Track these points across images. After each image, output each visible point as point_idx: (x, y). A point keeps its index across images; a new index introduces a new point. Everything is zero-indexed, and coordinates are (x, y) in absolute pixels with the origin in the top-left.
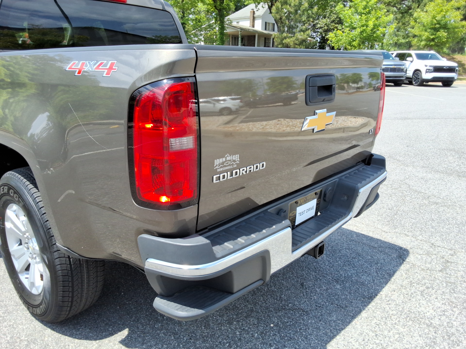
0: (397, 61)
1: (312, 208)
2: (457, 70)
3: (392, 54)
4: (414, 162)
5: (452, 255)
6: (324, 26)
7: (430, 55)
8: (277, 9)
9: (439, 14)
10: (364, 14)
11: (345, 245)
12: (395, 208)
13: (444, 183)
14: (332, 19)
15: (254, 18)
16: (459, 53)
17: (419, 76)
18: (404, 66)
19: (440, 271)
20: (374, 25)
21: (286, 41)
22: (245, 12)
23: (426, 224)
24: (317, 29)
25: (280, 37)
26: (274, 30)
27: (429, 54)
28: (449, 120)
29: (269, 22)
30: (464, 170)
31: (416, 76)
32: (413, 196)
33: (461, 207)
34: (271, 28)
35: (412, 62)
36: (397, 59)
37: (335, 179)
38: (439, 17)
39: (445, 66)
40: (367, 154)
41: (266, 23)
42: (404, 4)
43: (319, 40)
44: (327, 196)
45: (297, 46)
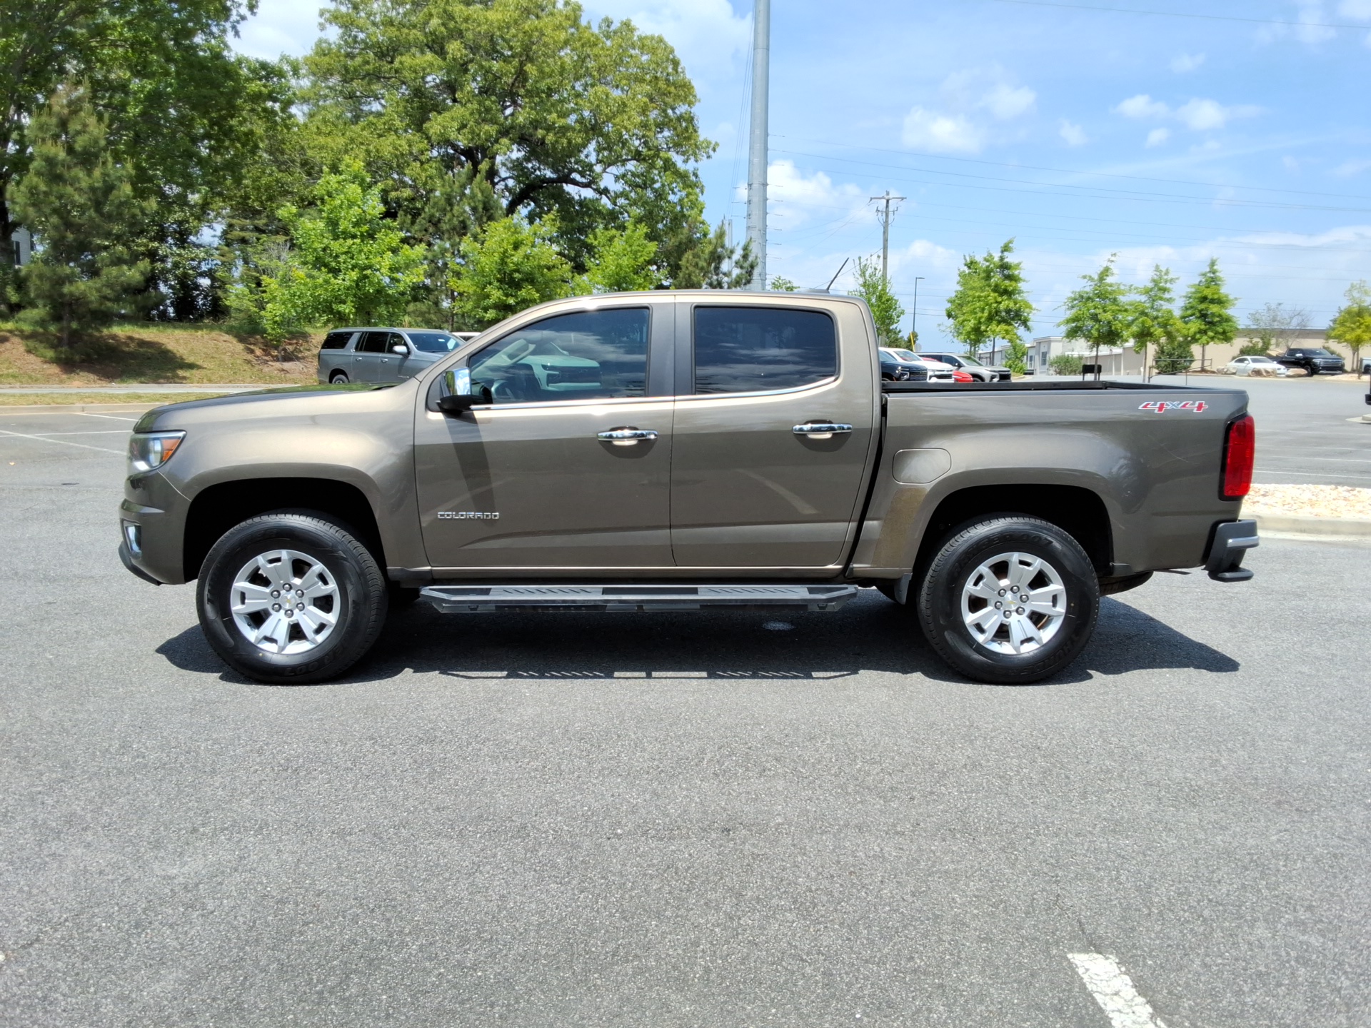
21: (72, 288)
45: (109, 304)
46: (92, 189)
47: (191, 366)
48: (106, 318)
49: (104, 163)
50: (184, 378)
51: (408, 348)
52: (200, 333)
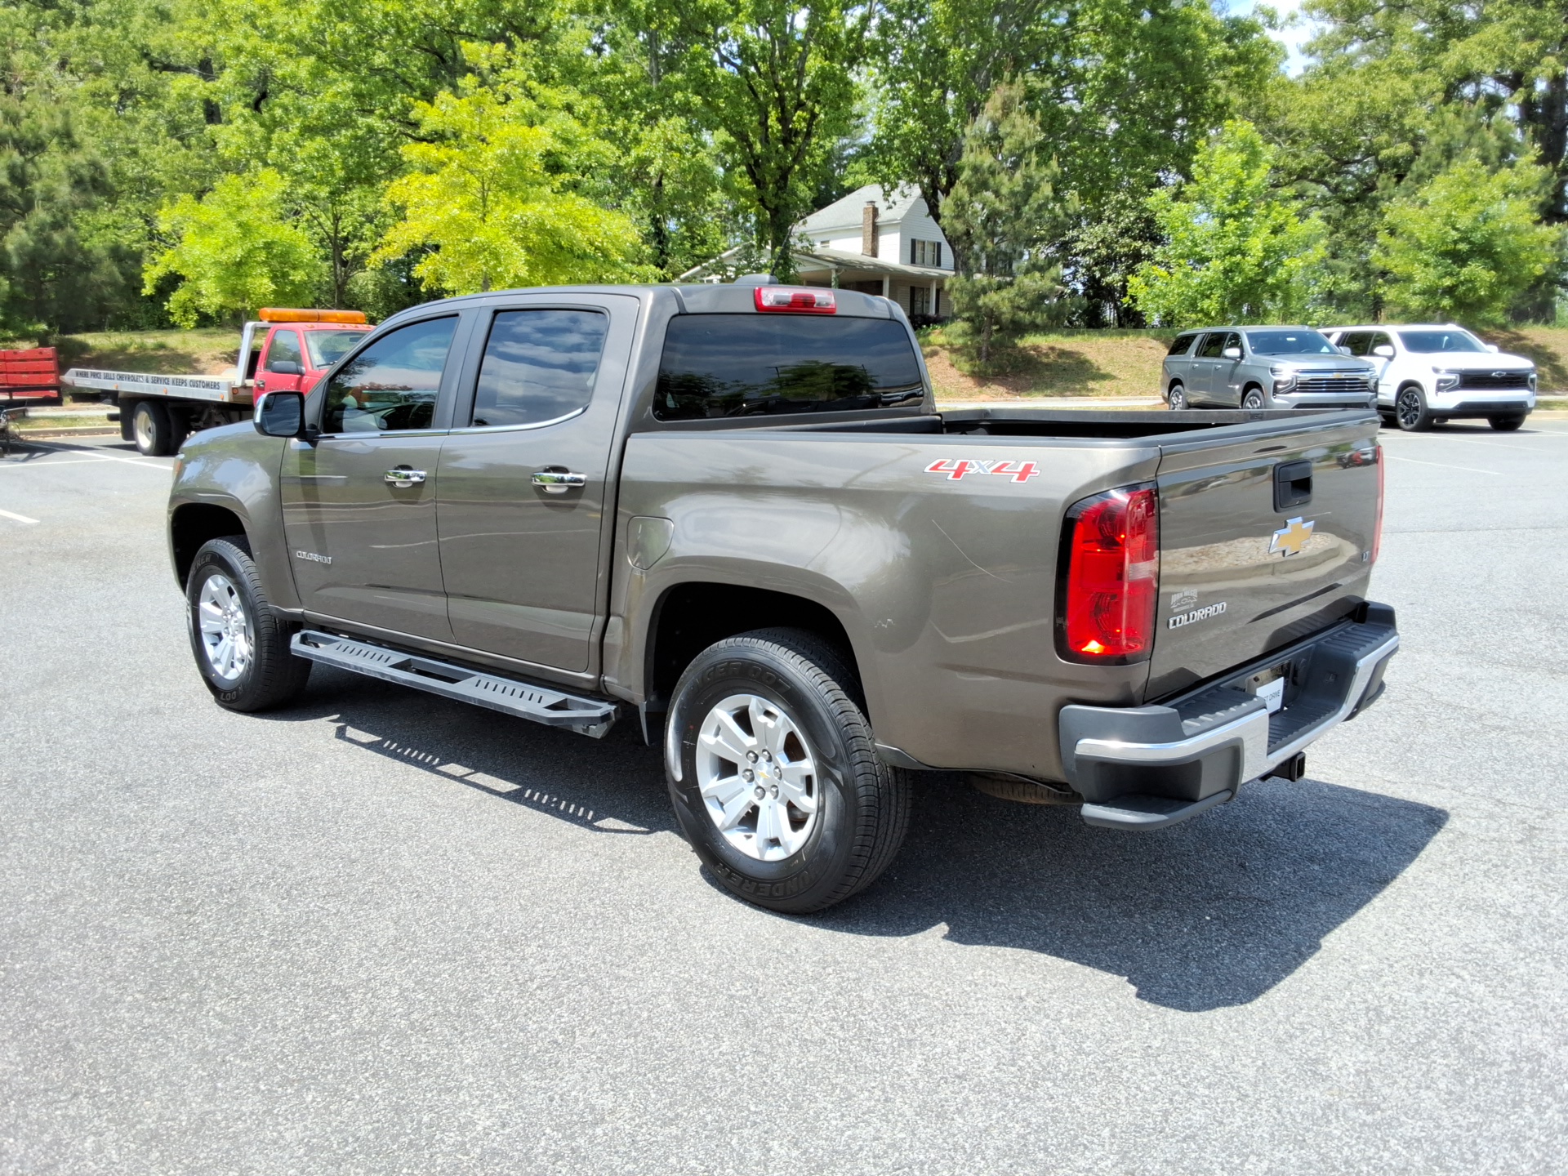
0: (1346, 359)
1: (1277, 694)
2: (1532, 381)
3: (1328, 335)
4: (1433, 642)
5: (1543, 818)
6: (1098, 248)
7: (1446, 338)
8: (958, 206)
9: (1465, 209)
10: (1231, 216)
11: (1310, 806)
12: (1404, 739)
13: (1516, 687)
14: (1122, 225)
15: (876, 230)
16: (1536, 321)
17: (1416, 401)
18: (1367, 374)
19: (1521, 842)
20: (1265, 250)
21: (987, 300)
22: (847, 210)
23: (1480, 767)
24: (1076, 255)
25: (969, 286)
26: (939, 264)
27: (1443, 334)
28: (1518, 531)
29: (922, 239)
30: (1566, 657)
31: (1407, 401)
32: (1443, 716)
33: (1558, 734)
34: (929, 256)
35: (1391, 358)
36: (1346, 350)
37: (1308, 644)
38: (1465, 221)
39: (1495, 371)
40: (1357, 602)
41: (913, 242)
42: (1348, 172)
43: (1080, 288)
44: (1300, 672)
45: (1021, 314)
46: (1013, 194)
47: (1104, 377)
48: (1019, 329)
49: (1027, 165)
50: (1092, 390)
51: (1242, 351)
52: (1125, 339)
